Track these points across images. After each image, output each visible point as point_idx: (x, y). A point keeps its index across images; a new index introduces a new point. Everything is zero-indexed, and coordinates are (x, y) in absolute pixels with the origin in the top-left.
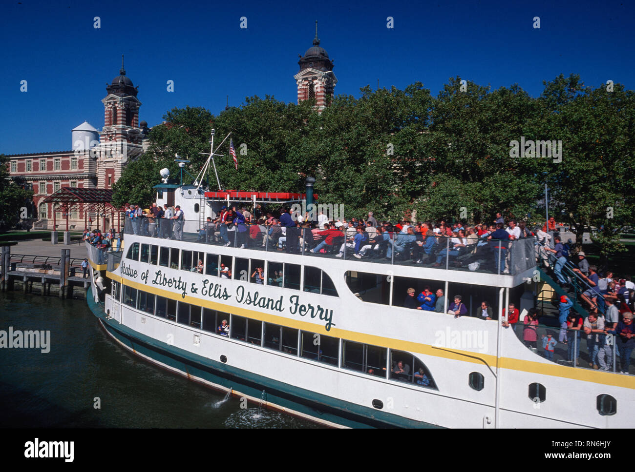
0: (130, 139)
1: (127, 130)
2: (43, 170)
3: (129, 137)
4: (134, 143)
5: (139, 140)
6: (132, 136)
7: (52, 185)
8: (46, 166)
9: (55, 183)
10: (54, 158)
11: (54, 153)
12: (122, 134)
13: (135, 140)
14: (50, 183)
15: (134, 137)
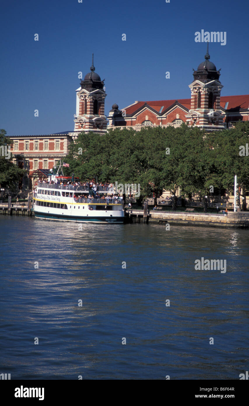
0: (96, 126)
1: (94, 119)
2: (36, 149)
3: (95, 124)
4: (99, 129)
5: (104, 125)
6: (98, 123)
7: (42, 162)
8: (39, 146)
9: (44, 160)
10: (44, 140)
11: (44, 136)
12: (90, 122)
13: (100, 126)
14: (41, 161)
15: (100, 124)
